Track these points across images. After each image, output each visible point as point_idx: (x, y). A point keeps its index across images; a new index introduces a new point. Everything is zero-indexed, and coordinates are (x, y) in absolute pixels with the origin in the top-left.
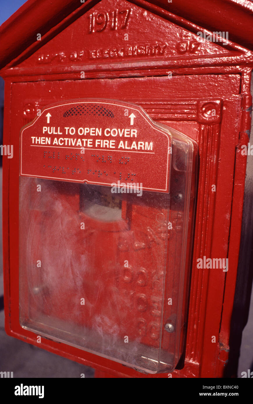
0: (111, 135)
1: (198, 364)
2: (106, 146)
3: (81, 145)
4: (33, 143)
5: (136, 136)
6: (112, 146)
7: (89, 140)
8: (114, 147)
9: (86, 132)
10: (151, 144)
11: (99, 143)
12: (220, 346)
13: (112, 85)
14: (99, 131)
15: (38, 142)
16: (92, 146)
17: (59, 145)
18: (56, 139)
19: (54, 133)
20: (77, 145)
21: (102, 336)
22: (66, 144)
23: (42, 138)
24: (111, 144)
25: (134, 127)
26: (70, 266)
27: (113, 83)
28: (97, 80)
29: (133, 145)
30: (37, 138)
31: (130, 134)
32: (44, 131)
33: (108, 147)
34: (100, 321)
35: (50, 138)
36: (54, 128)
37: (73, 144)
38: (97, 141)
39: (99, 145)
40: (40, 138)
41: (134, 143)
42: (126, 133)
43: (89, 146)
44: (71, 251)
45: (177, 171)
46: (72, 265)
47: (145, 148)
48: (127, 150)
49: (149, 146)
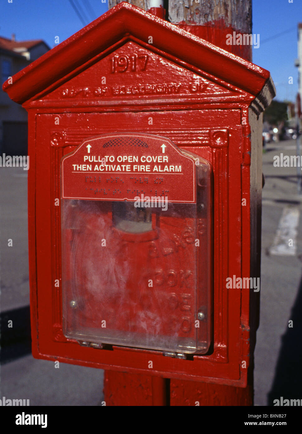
0: (146, 161)
1: (225, 346)
2: (143, 170)
3: (120, 170)
4: (75, 169)
5: (167, 162)
6: (148, 169)
7: (127, 166)
8: (149, 171)
9: (124, 159)
10: (180, 167)
11: (136, 168)
12: (242, 328)
13: (136, 117)
14: (136, 159)
15: (79, 169)
16: (130, 170)
17: (100, 171)
18: (96, 166)
19: (95, 161)
20: (117, 170)
21: (146, 329)
22: (107, 170)
23: (83, 165)
24: (147, 168)
25: (165, 154)
26: (114, 272)
27: (136, 116)
28: (121, 113)
29: (165, 168)
30: (78, 165)
31: (162, 160)
32: (85, 159)
33: (144, 171)
34: (144, 316)
35: (91, 166)
36: (95, 157)
37: (113, 170)
38: (134, 166)
39: (137, 170)
40: (81, 165)
41: (166, 167)
42: (159, 159)
43: (127, 170)
44: (114, 259)
45: (200, 186)
46: (115, 271)
47: (175, 170)
48: (161, 172)
49: (178, 169)
